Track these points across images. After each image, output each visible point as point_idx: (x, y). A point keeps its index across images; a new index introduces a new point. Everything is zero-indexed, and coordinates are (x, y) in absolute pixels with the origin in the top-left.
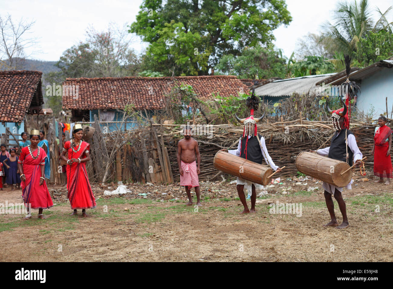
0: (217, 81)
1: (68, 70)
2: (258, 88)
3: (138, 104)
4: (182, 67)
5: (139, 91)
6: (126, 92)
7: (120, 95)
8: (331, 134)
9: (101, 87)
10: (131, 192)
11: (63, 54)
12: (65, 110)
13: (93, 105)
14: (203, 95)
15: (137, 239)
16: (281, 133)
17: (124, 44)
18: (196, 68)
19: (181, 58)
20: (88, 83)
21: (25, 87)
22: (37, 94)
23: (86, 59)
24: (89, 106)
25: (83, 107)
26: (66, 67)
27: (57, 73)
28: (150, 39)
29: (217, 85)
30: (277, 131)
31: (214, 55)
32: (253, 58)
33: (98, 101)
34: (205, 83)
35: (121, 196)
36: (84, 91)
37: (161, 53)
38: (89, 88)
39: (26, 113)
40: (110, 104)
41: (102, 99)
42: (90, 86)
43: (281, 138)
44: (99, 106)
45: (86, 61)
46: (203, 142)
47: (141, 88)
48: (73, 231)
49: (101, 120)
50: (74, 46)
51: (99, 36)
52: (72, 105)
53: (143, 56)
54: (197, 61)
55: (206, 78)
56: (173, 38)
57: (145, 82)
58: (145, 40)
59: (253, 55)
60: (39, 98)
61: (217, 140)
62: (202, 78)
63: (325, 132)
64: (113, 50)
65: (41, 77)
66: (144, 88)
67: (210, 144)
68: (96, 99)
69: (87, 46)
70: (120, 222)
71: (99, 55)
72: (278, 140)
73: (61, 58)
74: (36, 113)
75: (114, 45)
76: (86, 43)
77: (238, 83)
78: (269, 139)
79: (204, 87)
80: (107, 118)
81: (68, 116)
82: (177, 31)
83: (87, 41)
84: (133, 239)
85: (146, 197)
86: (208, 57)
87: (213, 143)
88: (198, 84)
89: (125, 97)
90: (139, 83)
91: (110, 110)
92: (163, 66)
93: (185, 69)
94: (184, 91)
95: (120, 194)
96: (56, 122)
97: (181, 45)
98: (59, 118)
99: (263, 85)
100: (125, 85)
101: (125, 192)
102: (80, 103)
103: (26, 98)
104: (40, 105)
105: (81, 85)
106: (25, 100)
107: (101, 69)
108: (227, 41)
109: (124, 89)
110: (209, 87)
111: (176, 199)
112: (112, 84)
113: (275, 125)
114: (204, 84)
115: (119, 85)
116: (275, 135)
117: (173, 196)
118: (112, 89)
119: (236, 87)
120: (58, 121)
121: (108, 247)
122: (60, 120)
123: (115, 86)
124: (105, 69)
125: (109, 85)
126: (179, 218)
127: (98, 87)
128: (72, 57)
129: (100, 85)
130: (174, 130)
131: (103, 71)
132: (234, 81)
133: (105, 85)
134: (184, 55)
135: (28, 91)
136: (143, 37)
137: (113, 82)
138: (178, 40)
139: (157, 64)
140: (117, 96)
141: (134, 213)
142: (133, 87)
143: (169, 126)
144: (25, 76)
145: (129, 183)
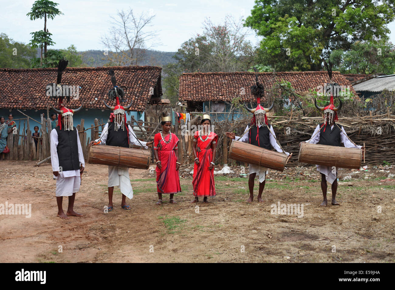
0: (321, 76)
1: (186, 62)
2: (361, 83)
3: (246, 97)
4: (295, 61)
5: (248, 86)
6: (236, 86)
7: (230, 89)
9: (213, 81)
10: (234, 172)
11: (181, 47)
12: (181, 101)
13: (205, 97)
14: (307, 89)
15: (232, 203)
16: (369, 126)
17: (240, 36)
18: (309, 61)
19: (293, 51)
20: (202, 77)
21: (147, 80)
22: (157, 87)
23: (203, 52)
24: (202, 98)
25: (197, 99)
26: (184, 59)
27: (175, 65)
28: (264, 33)
29: (321, 80)
30: (366, 124)
31: (328, 49)
32: (363, 53)
33: (210, 93)
34: (309, 78)
35: (224, 175)
36: (198, 84)
37: (274, 47)
38: (203, 81)
39: (147, 103)
40: (221, 97)
41: (214, 92)
42: (204, 80)
43: (369, 130)
44: (211, 98)
45: (203, 53)
46: (299, 132)
47: (250, 82)
48: (183, 196)
49: (213, 111)
50: (192, 38)
51: (215, 29)
52: (187, 97)
53: (257, 50)
54: (310, 54)
55: (311, 73)
56: (286, 32)
57: (254, 77)
58: (259, 34)
59: (363, 50)
60: (159, 90)
62: (307, 74)
64: (229, 42)
65: (161, 72)
66: (253, 82)
67: (305, 134)
69: (204, 38)
70: (221, 192)
71: (215, 47)
72: (367, 132)
73: (179, 50)
74: (156, 103)
75: (230, 37)
76: (203, 36)
77: (341, 79)
78: (358, 131)
79: (308, 82)
80: (218, 109)
81: (184, 106)
82: (290, 25)
83: (204, 33)
84: (229, 203)
85: (246, 177)
86: (322, 50)
87: (308, 133)
88: (302, 79)
89: (235, 90)
90: (248, 78)
91: (221, 102)
92: (277, 59)
93: (298, 62)
94: (283, 87)
95: (224, 174)
96: (173, 111)
97: (294, 39)
98: (176, 108)
99: (367, 80)
100: (235, 79)
101: (229, 172)
102: (195, 95)
103: (148, 90)
104: (159, 96)
105: (196, 79)
106: (147, 92)
107: (217, 61)
108: (341, 34)
109: (235, 83)
110: (313, 82)
111: (271, 179)
112: (223, 78)
113: (365, 118)
114: (309, 80)
115: (230, 79)
116: (364, 128)
117: (269, 177)
118: (223, 83)
119: (339, 82)
120: (174, 111)
121: (208, 207)
122: (177, 110)
123: (226, 80)
124: (221, 61)
125: (220, 79)
126: (268, 191)
127: (211, 81)
128: (190, 49)
129: (213, 79)
130: (273, 121)
131: (219, 63)
132: (337, 76)
133: (217, 79)
134: (297, 49)
135: (150, 84)
136: (258, 31)
137: (224, 77)
138: (291, 34)
139: (270, 57)
140: (228, 90)
141: (233, 187)
142: (243, 82)
143: (270, 117)
144: (147, 71)
145: (233, 165)
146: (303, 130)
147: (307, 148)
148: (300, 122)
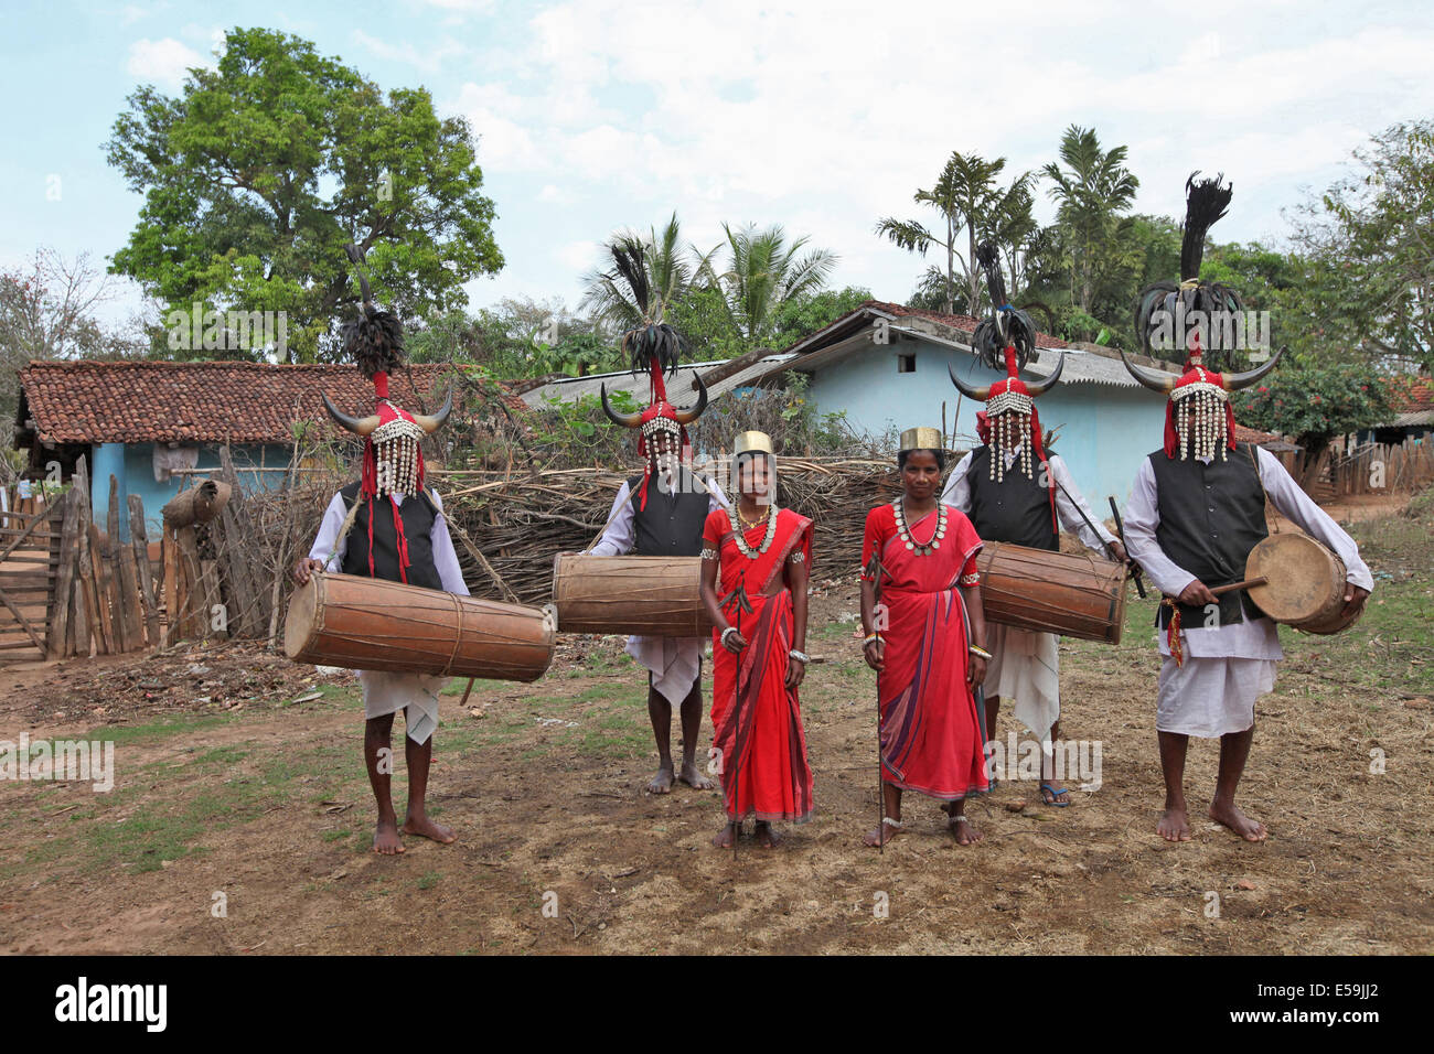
5: (255, 398)
6: (220, 399)
7: (204, 406)
8: (830, 487)
9: (143, 384)
13: (134, 430)
28: (171, 289)
33: (146, 420)
36: (94, 394)
38: (108, 386)
40: (185, 429)
41: (159, 416)
42: (110, 383)
44: (155, 433)
46: (537, 514)
47: (257, 389)
57: (263, 375)
61: (572, 508)
63: (820, 483)
66: (266, 389)
68: (140, 416)
80: (177, 465)
89: (221, 411)
90: (248, 378)
91: (188, 443)
100: (211, 381)
109: (212, 391)
112: (173, 378)
115: (194, 382)
118: (178, 390)
123: (183, 382)
125: (164, 381)
127: (136, 386)
129: (140, 380)
133: (155, 380)
136: (150, 286)
137: (173, 375)
140: (198, 409)
142: (236, 388)
146: (546, 508)
147: (580, 576)
148: (536, 486)
